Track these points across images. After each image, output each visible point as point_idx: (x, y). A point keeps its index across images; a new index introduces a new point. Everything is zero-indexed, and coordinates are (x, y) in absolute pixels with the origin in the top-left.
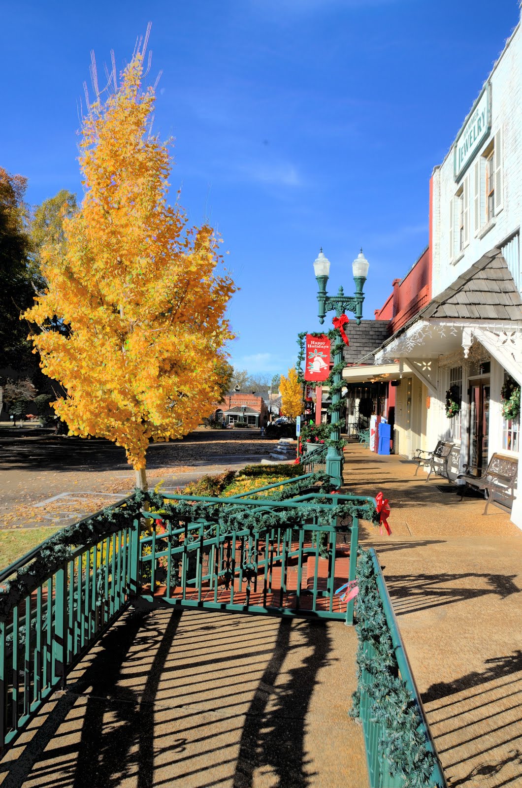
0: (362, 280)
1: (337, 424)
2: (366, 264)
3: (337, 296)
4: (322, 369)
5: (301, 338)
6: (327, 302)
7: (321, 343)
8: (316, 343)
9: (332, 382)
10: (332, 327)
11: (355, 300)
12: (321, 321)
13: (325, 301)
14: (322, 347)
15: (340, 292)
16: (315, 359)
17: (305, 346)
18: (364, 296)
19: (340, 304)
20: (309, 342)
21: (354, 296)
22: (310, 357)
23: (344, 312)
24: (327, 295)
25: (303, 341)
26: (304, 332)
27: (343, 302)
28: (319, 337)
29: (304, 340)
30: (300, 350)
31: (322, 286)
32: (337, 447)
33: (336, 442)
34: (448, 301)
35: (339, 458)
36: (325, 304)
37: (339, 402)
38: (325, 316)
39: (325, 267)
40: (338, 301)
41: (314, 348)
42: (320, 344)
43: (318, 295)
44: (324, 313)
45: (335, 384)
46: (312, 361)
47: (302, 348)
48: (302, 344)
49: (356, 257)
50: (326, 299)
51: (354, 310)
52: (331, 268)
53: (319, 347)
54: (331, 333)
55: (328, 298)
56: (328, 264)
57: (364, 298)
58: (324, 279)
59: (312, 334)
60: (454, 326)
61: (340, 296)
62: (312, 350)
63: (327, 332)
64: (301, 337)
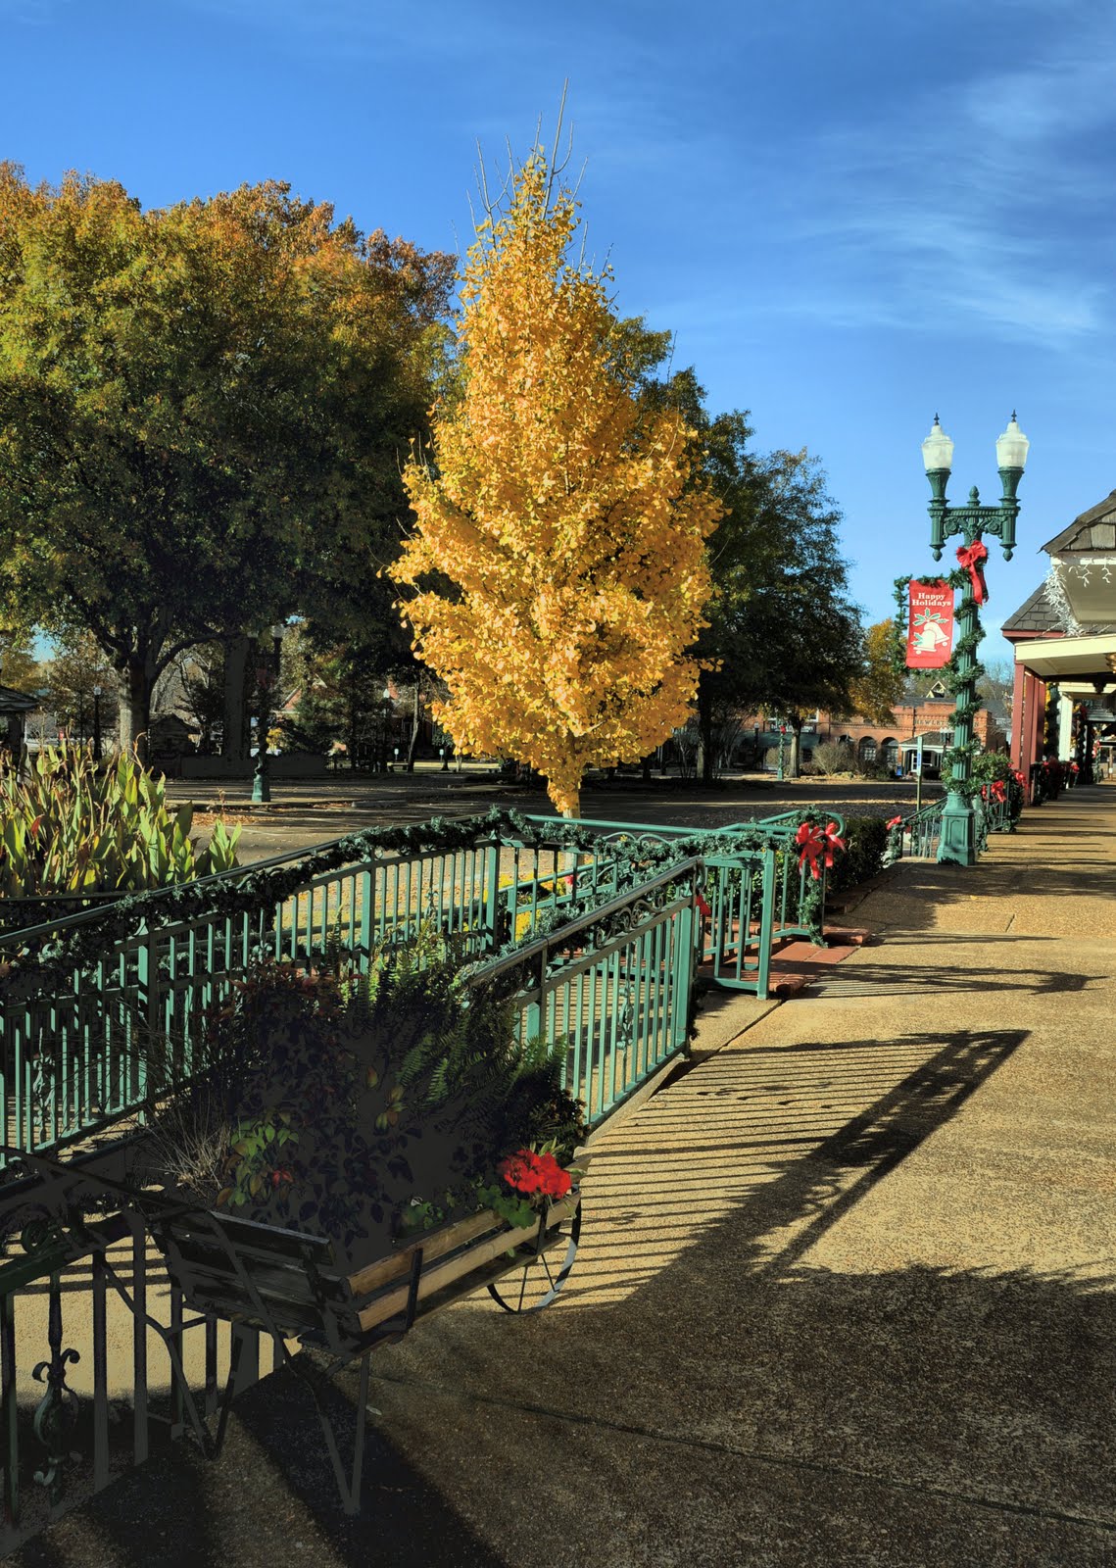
0: (1013, 476)
1: (963, 749)
2: (1022, 443)
3: (967, 505)
4: (938, 646)
5: (898, 587)
6: (947, 519)
7: (938, 597)
8: (928, 597)
9: (956, 669)
10: (957, 565)
11: (1001, 512)
12: (936, 554)
13: (943, 517)
14: (940, 604)
15: (973, 500)
16: (926, 628)
17: (907, 602)
18: (1018, 504)
19: (971, 521)
20: (914, 595)
21: (999, 504)
22: (916, 624)
23: (979, 537)
24: (948, 505)
25: (904, 593)
26: (906, 575)
27: (977, 517)
28: (932, 584)
29: (906, 592)
30: (898, 610)
31: (937, 487)
32: (962, 792)
33: (962, 782)
34: (1103, 520)
35: (966, 812)
36: (942, 522)
37: (967, 707)
38: (944, 545)
39: (942, 453)
40: (969, 517)
41: (923, 607)
42: (934, 599)
43: (930, 505)
44: (942, 540)
45: (960, 674)
46: (921, 630)
47: (900, 605)
48: (901, 599)
49: (1004, 430)
50: (942, 511)
51: (998, 531)
52: (955, 455)
53: (934, 603)
54: (954, 577)
55: (947, 512)
56: (949, 448)
57: (1019, 508)
58: (941, 477)
59: (919, 580)
60: (1108, 566)
61: (971, 505)
62: (921, 609)
63: (947, 575)
64: (900, 585)
